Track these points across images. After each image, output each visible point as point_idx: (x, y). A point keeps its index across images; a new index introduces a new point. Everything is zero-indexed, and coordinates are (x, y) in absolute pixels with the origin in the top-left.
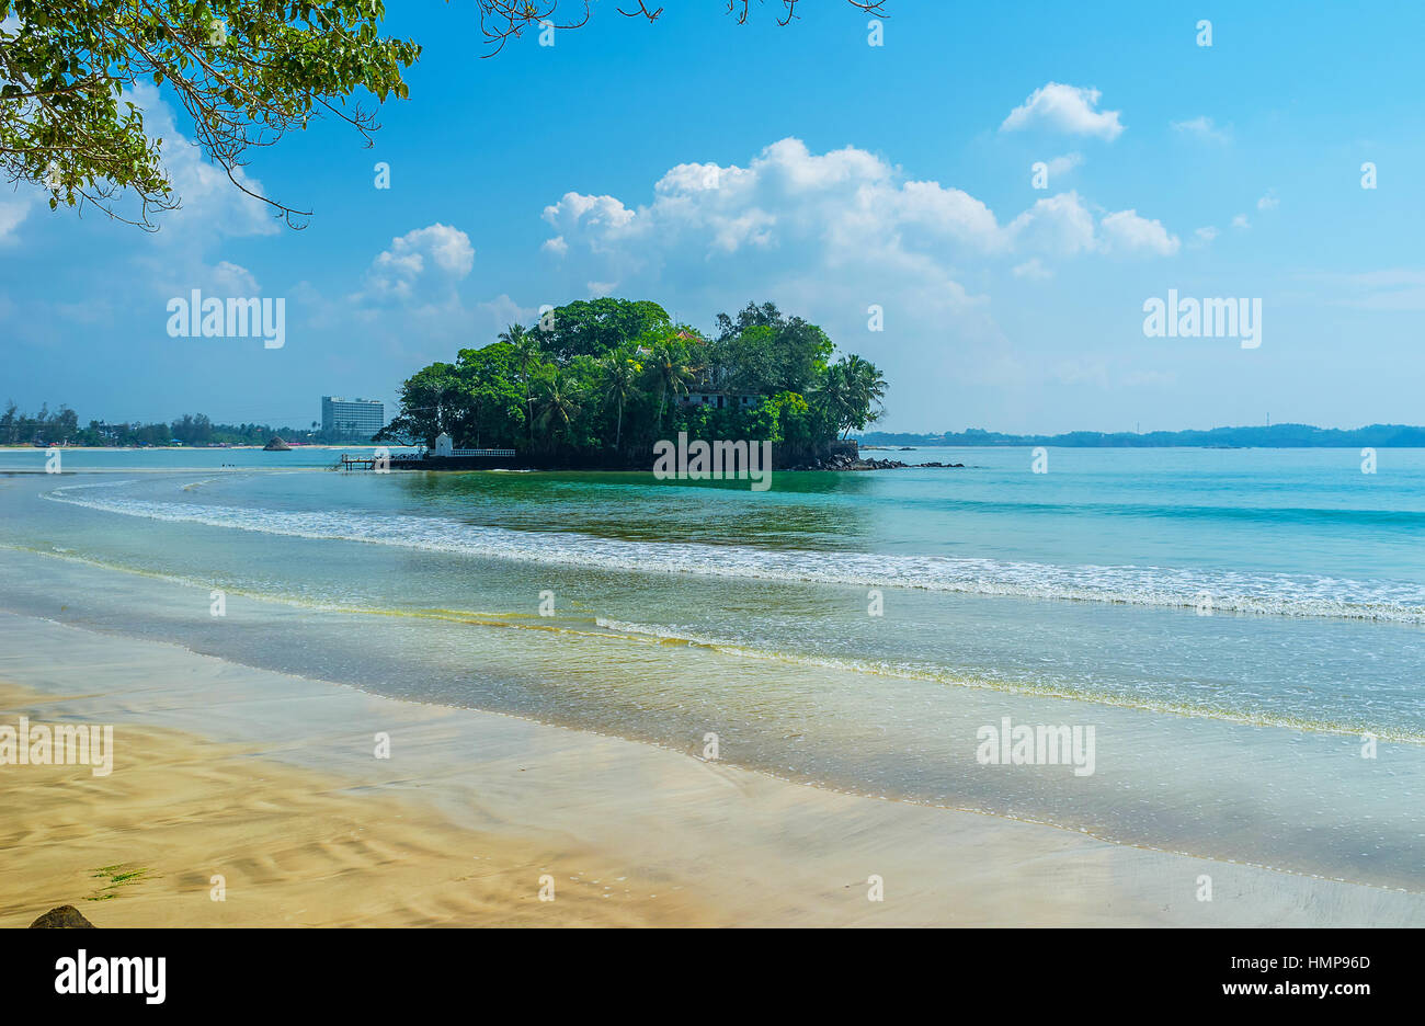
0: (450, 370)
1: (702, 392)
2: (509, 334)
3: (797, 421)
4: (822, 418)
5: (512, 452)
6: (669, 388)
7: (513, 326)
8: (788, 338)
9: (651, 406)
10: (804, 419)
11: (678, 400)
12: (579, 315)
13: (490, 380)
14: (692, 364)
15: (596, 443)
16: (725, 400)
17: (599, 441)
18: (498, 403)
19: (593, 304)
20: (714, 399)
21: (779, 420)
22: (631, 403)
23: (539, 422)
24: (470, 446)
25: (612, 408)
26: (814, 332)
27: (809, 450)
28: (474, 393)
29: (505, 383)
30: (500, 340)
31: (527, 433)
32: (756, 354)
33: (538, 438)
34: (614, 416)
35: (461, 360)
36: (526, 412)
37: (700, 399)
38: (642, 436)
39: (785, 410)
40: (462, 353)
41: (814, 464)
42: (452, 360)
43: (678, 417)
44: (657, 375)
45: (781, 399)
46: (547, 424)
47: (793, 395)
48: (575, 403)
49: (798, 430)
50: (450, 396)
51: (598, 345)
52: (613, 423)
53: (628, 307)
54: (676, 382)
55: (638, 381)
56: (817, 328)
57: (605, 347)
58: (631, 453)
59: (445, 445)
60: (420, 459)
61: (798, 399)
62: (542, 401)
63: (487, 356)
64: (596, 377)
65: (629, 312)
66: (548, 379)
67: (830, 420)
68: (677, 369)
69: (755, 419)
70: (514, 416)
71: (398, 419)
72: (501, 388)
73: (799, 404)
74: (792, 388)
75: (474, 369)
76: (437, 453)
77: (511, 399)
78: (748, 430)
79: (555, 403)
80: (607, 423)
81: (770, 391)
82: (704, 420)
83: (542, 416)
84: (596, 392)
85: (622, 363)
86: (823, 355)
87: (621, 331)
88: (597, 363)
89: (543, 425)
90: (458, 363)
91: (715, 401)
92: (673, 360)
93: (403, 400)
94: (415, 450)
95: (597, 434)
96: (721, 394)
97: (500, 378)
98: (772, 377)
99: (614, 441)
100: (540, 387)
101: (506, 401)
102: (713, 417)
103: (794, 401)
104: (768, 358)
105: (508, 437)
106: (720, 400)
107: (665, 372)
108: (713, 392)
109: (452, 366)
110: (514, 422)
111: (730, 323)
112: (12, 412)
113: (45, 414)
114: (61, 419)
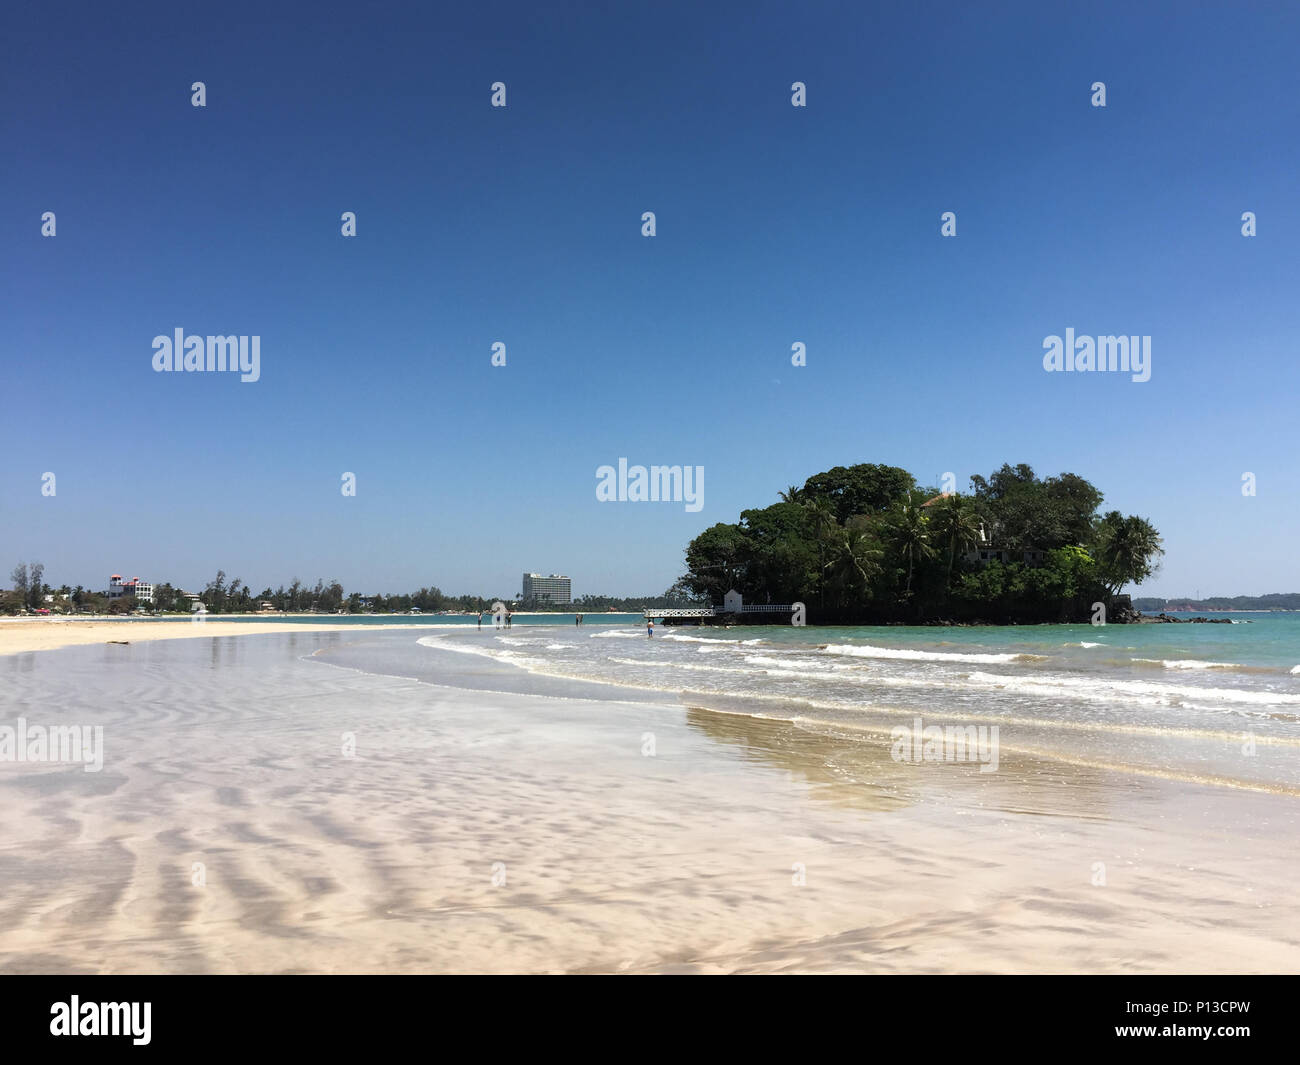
0: (735, 530)
1: (983, 547)
3: (1086, 576)
6: (960, 544)
8: (1063, 494)
10: (1093, 574)
16: (1005, 556)
18: (793, 559)
21: (1071, 574)
22: (924, 559)
24: (760, 602)
28: (767, 550)
31: (819, 589)
32: (1040, 509)
34: (905, 573)
36: (819, 569)
37: (980, 556)
39: (1076, 564)
40: (744, 514)
45: (1068, 554)
47: (1079, 550)
54: (966, 538)
58: (921, 608)
59: (735, 602)
61: (1083, 554)
73: (1084, 557)
74: (1075, 542)
75: (762, 528)
76: (726, 609)
78: (1042, 585)
79: (850, 560)
80: (897, 579)
81: (1056, 546)
85: (913, 520)
89: (838, 581)
90: (741, 523)
93: (687, 560)
95: (889, 590)
98: (1059, 531)
99: (902, 596)
103: (1080, 555)
104: (1052, 513)
108: (990, 548)
109: (736, 527)
111: (984, 484)
112: (296, 586)
113: (320, 588)
114: (331, 592)
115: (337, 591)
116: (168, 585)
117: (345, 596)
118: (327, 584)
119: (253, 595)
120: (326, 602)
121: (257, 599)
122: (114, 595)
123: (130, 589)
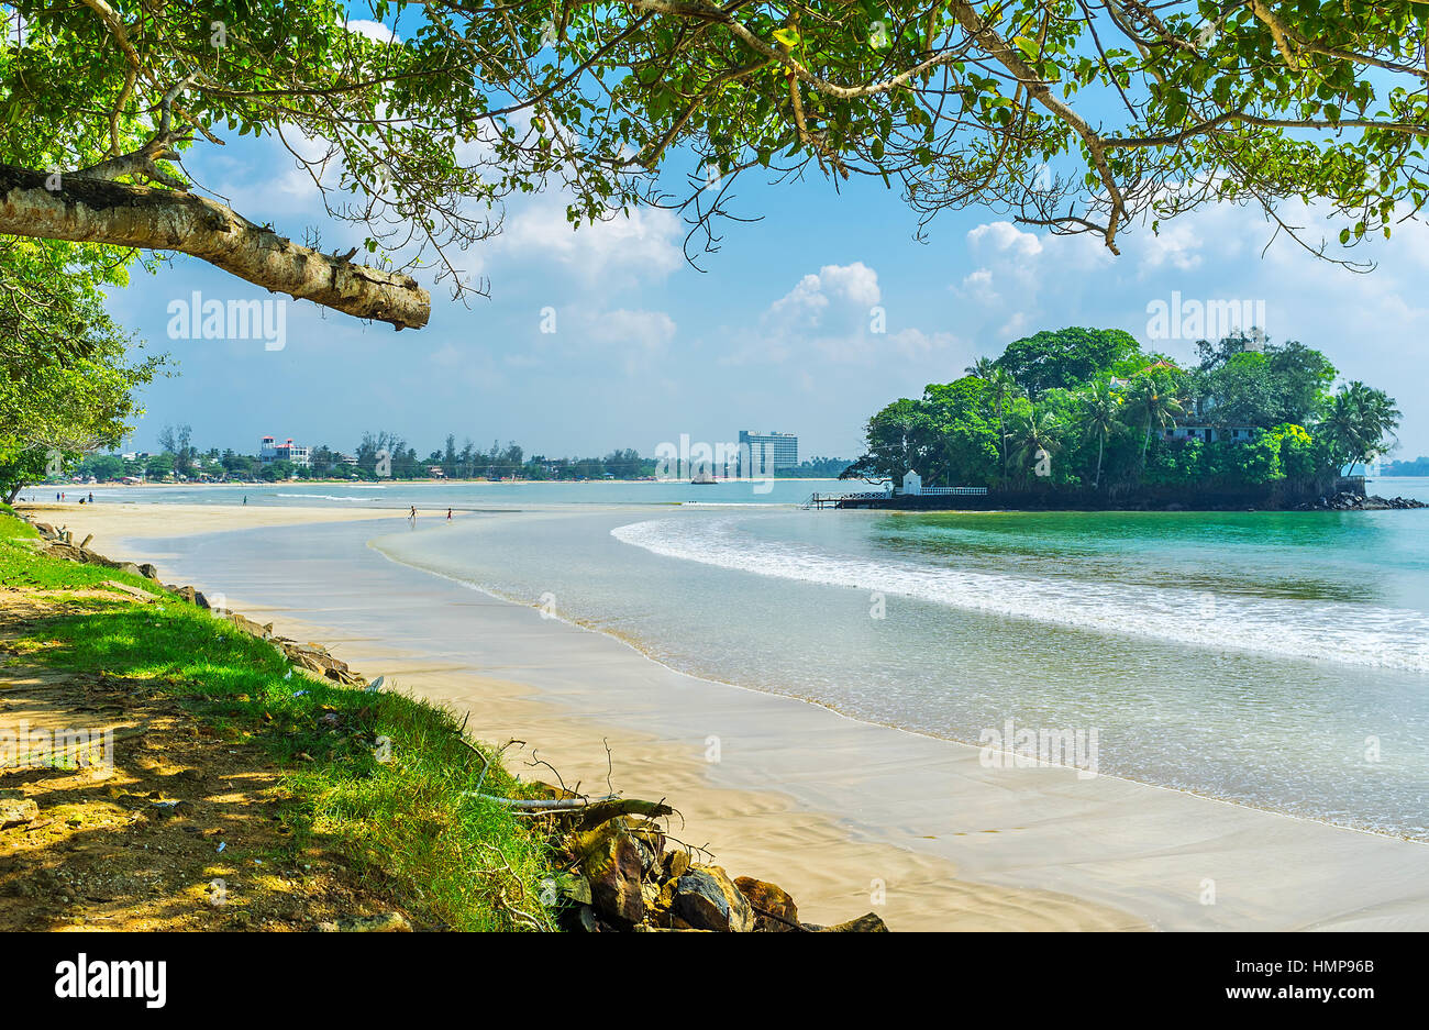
0: (917, 406)
1: (1188, 425)
2: (976, 367)
3: (1300, 456)
4: (1328, 451)
5: (984, 490)
6: (1155, 422)
7: (980, 360)
8: (1287, 365)
9: (1134, 442)
10: (1308, 454)
11: (1163, 435)
12: (1046, 346)
13: (961, 416)
14: (1179, 396)
15: (1075, 481)
16: (1213, 433)
17: (1078, 479)
18: (971, 439)
19: (1060, 335)
20: (1200, 431)
21: (1280, 455)
22: (1114, 438)
23: (1015, 459)
24: (940, 484)
25: (1090, 444)
26: (1314, 359)
27: (1312, 487)
28: (945, 429)
29: (977, 419)
30: (968, 373)
31: (1001, 470)
32: (1251, 383)
33: (1012, 476)
34: (1094, 453)
35: (929, 396)
36: (1000, 449)
37: (1186, 433)
38: (1124, 472)
39: (1286, 443)
40: (928, 389)
41: (1320, 503)
42: (917, 395)
43: (1163, 452)
44: (1142, 407)
45: (1281, 432)
46: (1024, 462)
47: (1294, 428)
48: (1053, 439)
49: (1300, 464)
50: (920, 433)
51: (1068, 377)
52: (1093, 460)
53: (1098, 336)
54: (1163, 416)
55: (1122, 415)
56: (1317, 354)
57: (1076, 379)
58: (1113, 491)
59: (913, 483)
60: (888, 497)
61: (1299, 432)
62: (1019, 437)
63: (956, 392)
64: (1072, 411)
65: (1100, 341)
66: (1023, 414)
67: (1337, 454)
68: (1163, 401)
69: (1251, 454)
70: (989, 452)
71: (865, 457)
72: (973, 424)
73: (1300, 436)
74: (1292, 419)
75: (943, 405)
76: (904, 491)
77: (984, 435)
78: (1245, 465)
79: (1032, 440)
80: (1086, 460)
81: (1268, 424)
82: (1194, 456)
83: (1018, 453)
84: (1074, 427)
85: (1103, 396)
86: (1323, 382)
87: (1093, 361)
88: (1074, 396)
89: (1020, 463)
90: (924, 399)
91: (1203, 435)
92: (1161, 391)
93: (868, 437)
94: (881, 489)
95: (1075, 471)
96: (1209, 426)
97: (973, 414)
98: (1271, 408)
99: (1093, 478)
100: (1014, 422)
101: (980, 437)
102: (1203, 452)
103: (1295, 433)
104: (1265, 387)
105: (980, 474)
106: (1208, 433)
107: (1152, 406)
108: (1199, 425)
109: (919, 402)
110: (989, 460)
111: (1211, 350)
112: (468, 448)
113: (496, 451)
114: (509, 455)
115: (515, 453)
116: (325, 448)
117: (526, 459)
118: (504, 448)
119: (420, 458)
120: (503, 467)
121: (424, 463)
122: (267, 459)
123: (283, 453)
